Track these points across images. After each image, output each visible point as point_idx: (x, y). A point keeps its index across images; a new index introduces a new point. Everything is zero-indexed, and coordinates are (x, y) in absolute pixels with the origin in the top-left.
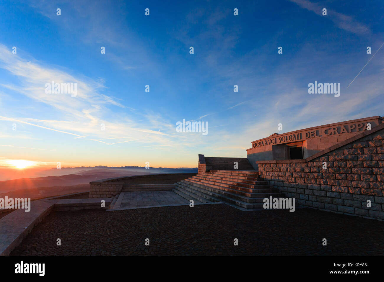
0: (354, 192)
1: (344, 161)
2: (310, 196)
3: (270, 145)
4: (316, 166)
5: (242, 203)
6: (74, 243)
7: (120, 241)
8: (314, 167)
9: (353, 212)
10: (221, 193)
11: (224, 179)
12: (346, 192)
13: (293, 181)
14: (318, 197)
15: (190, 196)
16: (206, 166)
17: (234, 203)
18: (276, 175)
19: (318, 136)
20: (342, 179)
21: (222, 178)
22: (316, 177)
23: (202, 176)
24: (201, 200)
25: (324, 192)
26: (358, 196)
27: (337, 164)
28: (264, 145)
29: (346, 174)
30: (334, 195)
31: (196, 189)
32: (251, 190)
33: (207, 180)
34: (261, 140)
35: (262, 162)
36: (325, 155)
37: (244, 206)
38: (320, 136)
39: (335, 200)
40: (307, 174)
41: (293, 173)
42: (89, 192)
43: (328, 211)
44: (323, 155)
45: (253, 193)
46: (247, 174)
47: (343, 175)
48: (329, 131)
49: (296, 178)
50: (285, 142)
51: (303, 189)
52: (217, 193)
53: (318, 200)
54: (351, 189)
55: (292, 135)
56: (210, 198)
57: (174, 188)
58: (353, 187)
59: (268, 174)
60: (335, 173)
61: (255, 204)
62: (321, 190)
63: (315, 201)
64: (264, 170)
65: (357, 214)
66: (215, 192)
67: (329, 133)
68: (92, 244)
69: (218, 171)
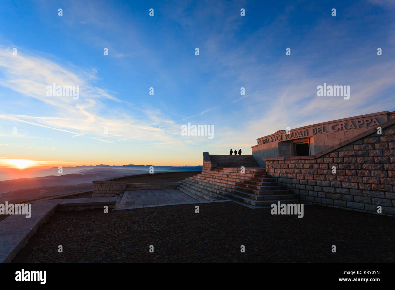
0: (365, 188)
1: (355, 157)
2: (319, 193)
3: (276, 142)
4: (325, 162)
5: (250, 201)
6: (82, 244)
7: (130, 241)
8: (324, 163)
9: (362, 208)
10: (228, 191)
11: (230, 176)
12: (356, 188)
13: (302, 177)
14: (327, 194)
15: (195, 194)
16: (211, 164)
17: (242, 201)
18: (284, 172)
19: (325, 132)
20: (352, 176)
21: (228, 176)
22: (325, 174)
23: (207, 174)
24: (208, 198)
25: (333, 188)
26: (368, 192)
27: (347, 160)
28: (270, 142)
29: (356, 170)
30: (344, 191)
31: (201, 187)
32: (259, 188)
33: (212, 178)
34: (266, 137)
35: (270, 159)
36: (335, 151)
37: (253, 203)
38: (327, 132)
39: (345, 196)
40: (316, 170)
41: (302, 170)
42: (92, 191)
43: (338, 207)
44: (333, 151)
45: (261, 190)
46: (254, 172)
47: (353, 171)
48: (336, 127)
49: (305, 175)
50: (292, 139)
51: (311, 185)
52: (224, 191)
53: (327, 196)
54: (362, 185)
55: (299, 131)
56: (217, 196)
57: (179, 186)
58: (363, 183)
59: (276, 171)
60: (345, 169)
61: (264, 201)
62: (330, 186)
63: (324, 198)
64: (271, 167)
65: (366, 210)
66: (222, 190)
67: (337, 128)
68: (100, 245)
69: (224, 168)
